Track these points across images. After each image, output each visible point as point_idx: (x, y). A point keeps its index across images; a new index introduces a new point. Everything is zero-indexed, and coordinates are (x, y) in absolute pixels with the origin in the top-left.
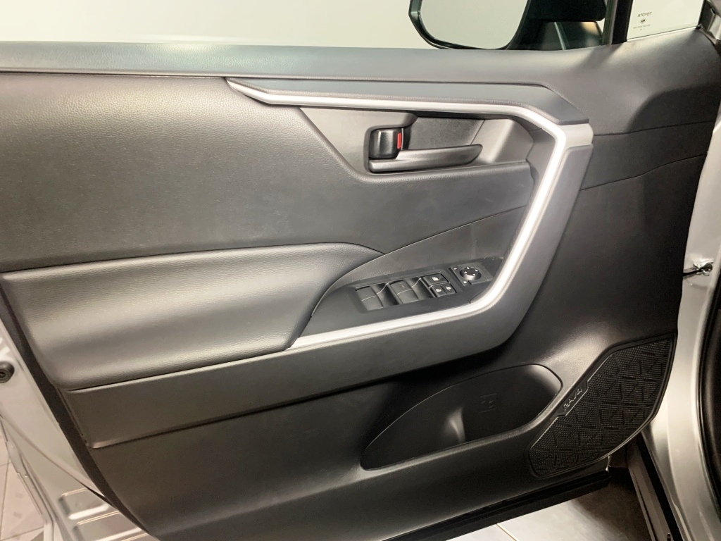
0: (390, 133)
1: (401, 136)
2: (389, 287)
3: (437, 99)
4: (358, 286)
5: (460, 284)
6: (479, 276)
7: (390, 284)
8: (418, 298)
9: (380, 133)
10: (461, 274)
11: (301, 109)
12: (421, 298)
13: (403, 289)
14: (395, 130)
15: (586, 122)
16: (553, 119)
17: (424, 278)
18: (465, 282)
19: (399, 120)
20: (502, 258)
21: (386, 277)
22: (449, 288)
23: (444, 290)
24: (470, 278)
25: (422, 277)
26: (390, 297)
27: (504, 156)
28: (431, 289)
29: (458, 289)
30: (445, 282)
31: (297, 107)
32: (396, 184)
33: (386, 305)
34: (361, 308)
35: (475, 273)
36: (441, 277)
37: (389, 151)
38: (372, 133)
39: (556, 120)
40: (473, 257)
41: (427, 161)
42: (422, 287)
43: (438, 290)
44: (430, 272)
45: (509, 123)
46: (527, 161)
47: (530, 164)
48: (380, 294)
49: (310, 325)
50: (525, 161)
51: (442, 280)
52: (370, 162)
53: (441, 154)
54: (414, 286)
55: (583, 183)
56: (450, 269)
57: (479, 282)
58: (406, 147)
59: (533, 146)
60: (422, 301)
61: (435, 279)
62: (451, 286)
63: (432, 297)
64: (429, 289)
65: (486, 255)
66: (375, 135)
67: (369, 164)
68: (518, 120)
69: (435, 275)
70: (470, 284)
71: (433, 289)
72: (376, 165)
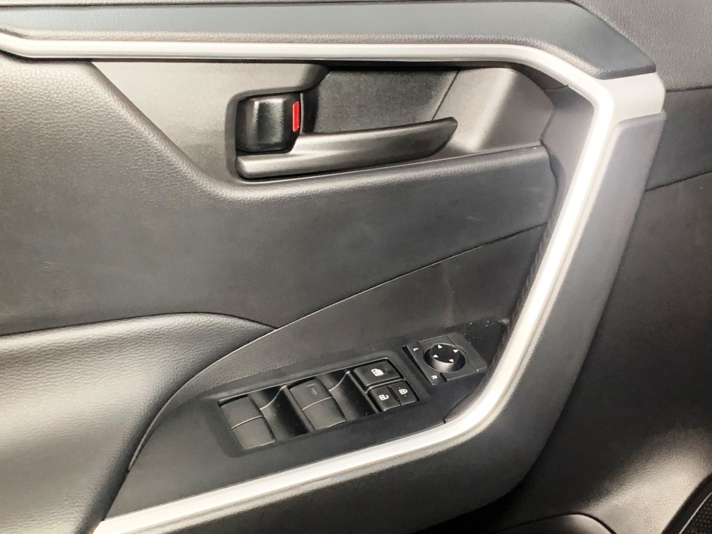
0: (277, 102)
1: (298, 108)
2: (287, 393)
3: (365, 37)
4: (223, 396)
5: (424, 380)
6: (460, 362)
7: (289, 387)
8: (343, 416)
9: (257, 104)
10: (428, 359)
11: (95, 64)
12: (350, 415)
13: (315, 398)
14: (287, 98)
15: (651, 69)
16: (588, 67)
17: (356, 371)
18: (435, 377)
19: (294, 77)
20: (505, 321)
21: (279, 373)
22: (403, 391)
23: (394, 395)
24: (444, 366)
25: (351, 370)
26: (290, 419)
27: (500, 136)
28: (370, 395)
29: (421, 392)
30: (395, 378)
31: (87, 61)
32: (291, 200)
33: (281, 435)
34: (232, 446)
35: (453, 356)
36: (388, 368)
37: (277, 137)
38: (241, 104)
39: (595, 70)
40: (449, 321)
41: (354, 155)
42: (352, 390)
43: (382, 397)
44: (367, 357)
45: (506, 76)
46: (543, 144)
47: (547, 149)
48: (267, 409)
49: (125, 493)
50: (538, 143)
51: (390, 373)
52: (240, 159)
53: (379, 140)
54: (335, 390)
55: (648, 179)
56: (405, 349)
57: (462, 374)
58: (310, 128)
59: (553, 115)
60: (354, 422)
61: (378, 372)
62: (407, 385)
63: (372, 412)
64: (365, 393)
65: (473, 317)
66: (248, 108)
67: (237, 164)
68: (523, 70)
69: (377, 363)
70: (445, 380)
71: (374, 393)
72: (251, 165)
